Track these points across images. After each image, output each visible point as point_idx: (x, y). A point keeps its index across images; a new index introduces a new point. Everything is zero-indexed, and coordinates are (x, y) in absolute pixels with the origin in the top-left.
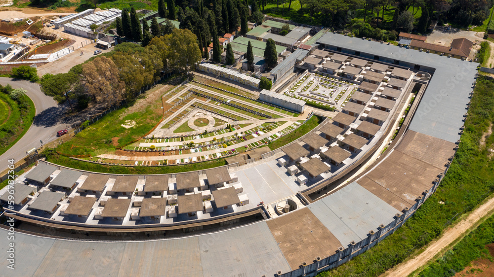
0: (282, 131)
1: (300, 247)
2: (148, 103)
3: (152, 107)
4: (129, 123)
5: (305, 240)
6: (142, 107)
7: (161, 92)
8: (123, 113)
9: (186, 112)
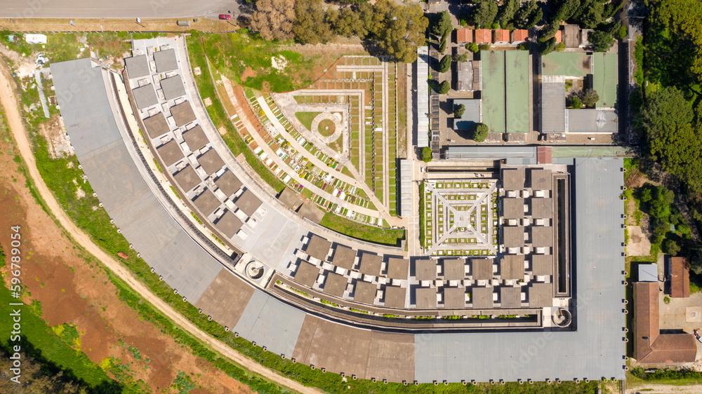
0: (357, 214)
1: (215, 301)
2: (322, 51)
3: (319, 61)
4: (280, 61)
5: (224, 302)
6: (311, 52)
7: (348, 49)
8: (287, 45)
9: (334, 100)
